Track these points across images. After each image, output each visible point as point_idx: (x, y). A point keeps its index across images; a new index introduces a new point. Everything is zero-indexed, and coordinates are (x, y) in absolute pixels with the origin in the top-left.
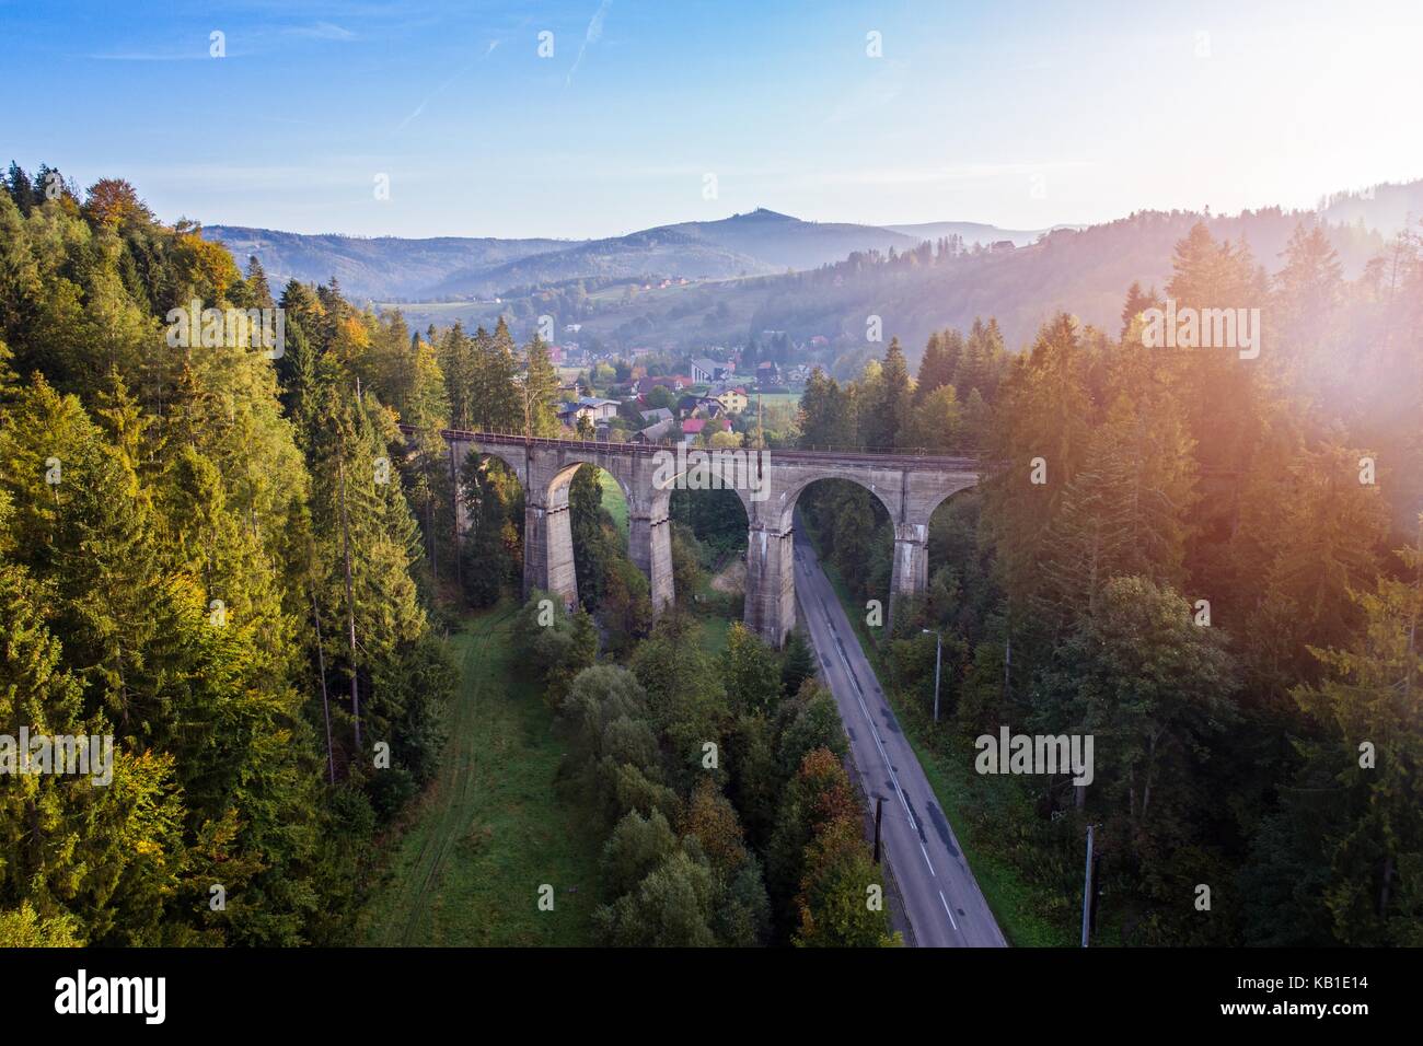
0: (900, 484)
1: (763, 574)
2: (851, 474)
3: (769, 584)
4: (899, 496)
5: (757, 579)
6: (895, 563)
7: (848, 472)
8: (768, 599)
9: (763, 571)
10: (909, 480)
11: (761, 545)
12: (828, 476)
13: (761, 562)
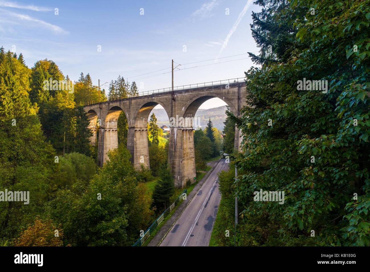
0: (237, 94)
1: (175, 149)
2: (213, 93)
3: (177, 154)
4: (236, 101)
5: (172, 152)
6: (235, 139)
7: (212, 92)
8: (177, 161)
9: (175, 147)
10: (241, 91)
11: (174, 135)
12: (202, 96)
13: (174, 143)
